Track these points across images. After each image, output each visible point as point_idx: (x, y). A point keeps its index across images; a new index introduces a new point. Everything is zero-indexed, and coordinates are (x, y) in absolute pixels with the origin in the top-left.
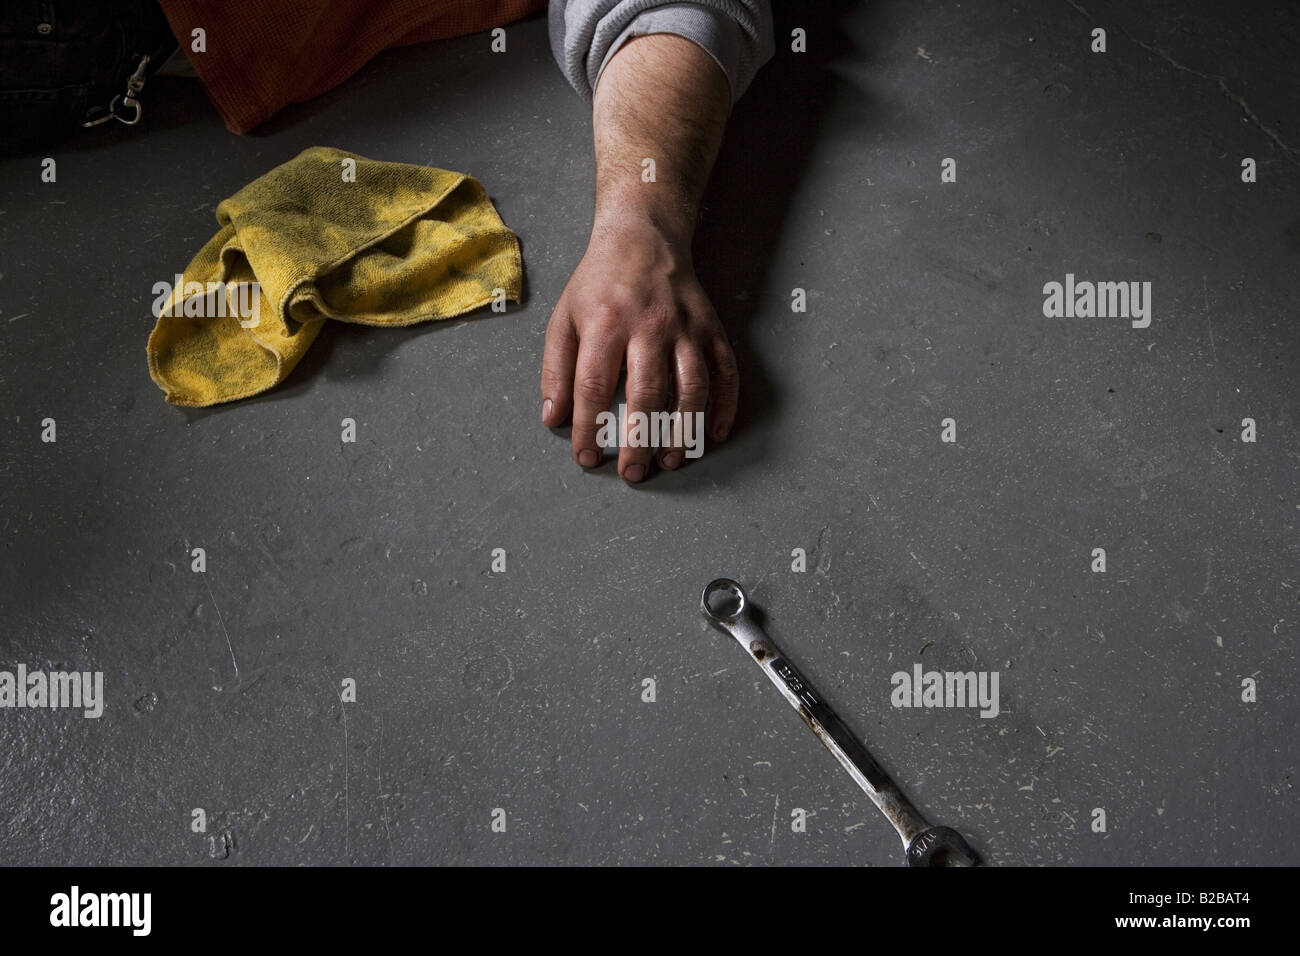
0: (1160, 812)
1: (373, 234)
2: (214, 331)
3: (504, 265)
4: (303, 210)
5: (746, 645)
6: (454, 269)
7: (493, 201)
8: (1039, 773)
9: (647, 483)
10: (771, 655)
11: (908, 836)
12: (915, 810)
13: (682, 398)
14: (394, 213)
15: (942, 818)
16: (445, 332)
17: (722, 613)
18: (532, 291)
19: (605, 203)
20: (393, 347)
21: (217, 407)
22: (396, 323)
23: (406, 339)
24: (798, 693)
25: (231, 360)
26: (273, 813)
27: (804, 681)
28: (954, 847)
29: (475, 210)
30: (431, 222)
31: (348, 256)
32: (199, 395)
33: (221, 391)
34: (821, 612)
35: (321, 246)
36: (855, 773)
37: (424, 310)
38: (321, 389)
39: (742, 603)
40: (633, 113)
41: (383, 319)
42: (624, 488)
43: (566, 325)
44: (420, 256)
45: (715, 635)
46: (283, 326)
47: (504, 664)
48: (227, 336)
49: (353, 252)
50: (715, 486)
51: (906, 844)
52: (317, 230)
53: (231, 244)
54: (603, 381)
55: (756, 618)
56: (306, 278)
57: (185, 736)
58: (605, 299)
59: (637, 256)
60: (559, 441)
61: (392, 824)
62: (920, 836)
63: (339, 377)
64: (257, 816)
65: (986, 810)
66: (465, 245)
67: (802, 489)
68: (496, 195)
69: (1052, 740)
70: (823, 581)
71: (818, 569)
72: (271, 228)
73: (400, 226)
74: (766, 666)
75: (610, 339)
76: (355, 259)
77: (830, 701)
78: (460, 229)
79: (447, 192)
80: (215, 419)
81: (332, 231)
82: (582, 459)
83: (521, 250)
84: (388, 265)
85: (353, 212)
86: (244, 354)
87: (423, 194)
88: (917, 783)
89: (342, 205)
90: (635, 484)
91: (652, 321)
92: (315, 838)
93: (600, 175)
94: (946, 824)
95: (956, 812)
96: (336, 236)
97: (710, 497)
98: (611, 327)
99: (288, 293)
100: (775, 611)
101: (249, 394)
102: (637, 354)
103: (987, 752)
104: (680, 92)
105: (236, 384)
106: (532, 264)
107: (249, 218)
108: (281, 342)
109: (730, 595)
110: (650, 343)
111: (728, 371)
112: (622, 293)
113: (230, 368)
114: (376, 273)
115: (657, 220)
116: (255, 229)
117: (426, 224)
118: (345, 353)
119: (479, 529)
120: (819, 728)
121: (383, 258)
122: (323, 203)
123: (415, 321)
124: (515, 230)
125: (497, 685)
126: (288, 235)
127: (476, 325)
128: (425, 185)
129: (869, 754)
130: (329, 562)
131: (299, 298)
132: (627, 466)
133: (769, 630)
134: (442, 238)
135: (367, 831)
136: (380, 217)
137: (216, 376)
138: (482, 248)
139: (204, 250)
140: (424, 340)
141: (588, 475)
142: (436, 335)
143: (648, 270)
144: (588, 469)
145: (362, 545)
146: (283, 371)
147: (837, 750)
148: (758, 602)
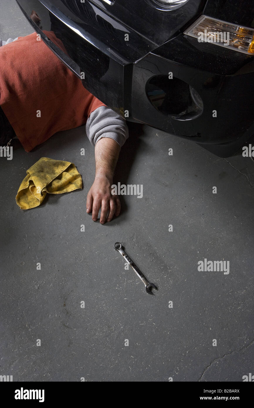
0: (186, 280)
1: (55, 176)
2: (27, 194)
3: (79, 181)
4: (42, 171)
5: (121, 254)
6: (70, 182)
7: (76, 167)
8: (167, 274)
9: (105, 224)
10: (125, 255)
11: (146, 284)
12: (147, 280)
13: (111, 210)
14: (59, 171)
15: (152, 282)
16: (69, 194)
17: (117, 248)
18: (84, 186)
19: (97, 172)
20: (59, 198)
21: (29, 209)
22: (60, 193)
23: (62, 196)
24: (129, 262)
25: (31, 200)
26: (45, 282)
27: (131, 259)
28: (153, 286)
29: (73, 169)
30: (65, 172)
31: (51, 181)
32: (25, 207)
33: (30, 206)
34: (134, 247)
35: (46, 179)
36: (138, 275)
37: (65, 191)
38: (47, 206)
39: (121, 246)
40: (102, 154)
41: (58, 193)
42: (101, 225)
43: (91, 195)
44: (63, 180)
45: (116, 252)
46: (41, 195)
47: (81, 257)
48: (29, 195)
49: (52, 180)
50: (116, 225)
51: (146, 286)
52: (45, 175)
53: (30, 179)
54: (98, 207)
55: (123, 249)
56: (45, 187)
57: (30, 269)
58: (98, 193)
59: (103, 184)
60: (90, 216)
61: (65, 283)
62: (148, 285)
63: (50, 203)
64: (43, 282)
65: (158, 280)
66: (72, 178)
67: (131, 225)
68: (77, 166)
69: (170, 269)
70: (134, 242)
71: (134, 240)
72: (38, 176)
73: (60, 174)
74: (124, 257)
75: (99, 200)
76: (52, 182)
77: (135, 263)
78: (71, 174)
79: (68, 166)
80: (28, 212)
81: (48, 176)
82: (94, 220)
83: (82, 178)
84: (58, 182)
85: (51, 171)
86: (33, 199)
87: (63, 166)
88: (148, 276)
89: (49, 170)
90: (103, 224)
91: (106, 197)
92: (52, 286)
93: (96, 166)
94: (152, 283)
95: (154, 281)
96: (49, 177)
97: (116, 227)
98: (99, 198)
99: (42, 190)
100: (126, 247)
101: (35, 207)
102: (103, 203)
103: (159, 271)
104: (111, 150)
105: (32, 205)
106: (84, 181)
107: (34, 174)
108: (40, 198)
109: (119, 245)
110: (106, 201)
111: (119, 204)
112: (101, 191)
113: (31, 202)
114: (56, 184)
115: (107, 176)
116: (35, 177)
117: (64, 173)
118: (51, 199)
119: (76, 233)
120: (133, 267)
121: (57, 181)
122: (46, 170)
123: (64, 193)
124: (81, 174)
125: (80, 260)
126: (40, 178)
127: (74, 193)
128: (64, 165)
129: (141, 272)
130: (51, 239)
131: (44, 190)
132: (102, 221)
133: (125, 251)
134: (67, 176)
135: (60, 284)
136: (56, 172)
137: (28, 203)
138: (75, 178)
139: (24, 179)
140: (65, 196)
141: (95, 222)
142: (67, 195)
143: (105, 186)
144: (95, 221)
145: (56, 236)
146: (40, 203)
147: (135, 271)
148: (123, 246)
